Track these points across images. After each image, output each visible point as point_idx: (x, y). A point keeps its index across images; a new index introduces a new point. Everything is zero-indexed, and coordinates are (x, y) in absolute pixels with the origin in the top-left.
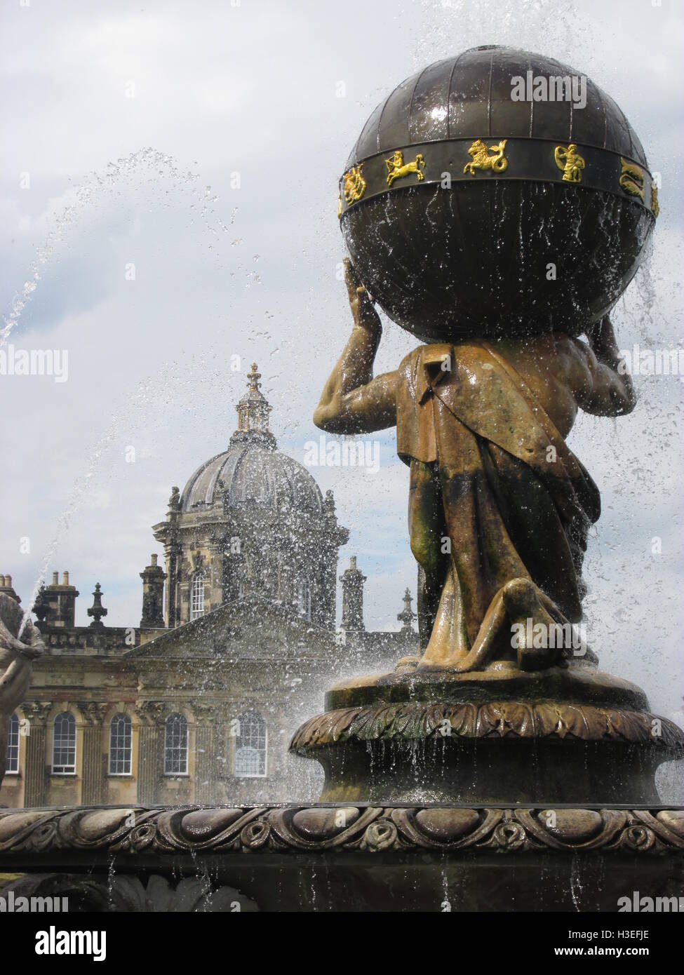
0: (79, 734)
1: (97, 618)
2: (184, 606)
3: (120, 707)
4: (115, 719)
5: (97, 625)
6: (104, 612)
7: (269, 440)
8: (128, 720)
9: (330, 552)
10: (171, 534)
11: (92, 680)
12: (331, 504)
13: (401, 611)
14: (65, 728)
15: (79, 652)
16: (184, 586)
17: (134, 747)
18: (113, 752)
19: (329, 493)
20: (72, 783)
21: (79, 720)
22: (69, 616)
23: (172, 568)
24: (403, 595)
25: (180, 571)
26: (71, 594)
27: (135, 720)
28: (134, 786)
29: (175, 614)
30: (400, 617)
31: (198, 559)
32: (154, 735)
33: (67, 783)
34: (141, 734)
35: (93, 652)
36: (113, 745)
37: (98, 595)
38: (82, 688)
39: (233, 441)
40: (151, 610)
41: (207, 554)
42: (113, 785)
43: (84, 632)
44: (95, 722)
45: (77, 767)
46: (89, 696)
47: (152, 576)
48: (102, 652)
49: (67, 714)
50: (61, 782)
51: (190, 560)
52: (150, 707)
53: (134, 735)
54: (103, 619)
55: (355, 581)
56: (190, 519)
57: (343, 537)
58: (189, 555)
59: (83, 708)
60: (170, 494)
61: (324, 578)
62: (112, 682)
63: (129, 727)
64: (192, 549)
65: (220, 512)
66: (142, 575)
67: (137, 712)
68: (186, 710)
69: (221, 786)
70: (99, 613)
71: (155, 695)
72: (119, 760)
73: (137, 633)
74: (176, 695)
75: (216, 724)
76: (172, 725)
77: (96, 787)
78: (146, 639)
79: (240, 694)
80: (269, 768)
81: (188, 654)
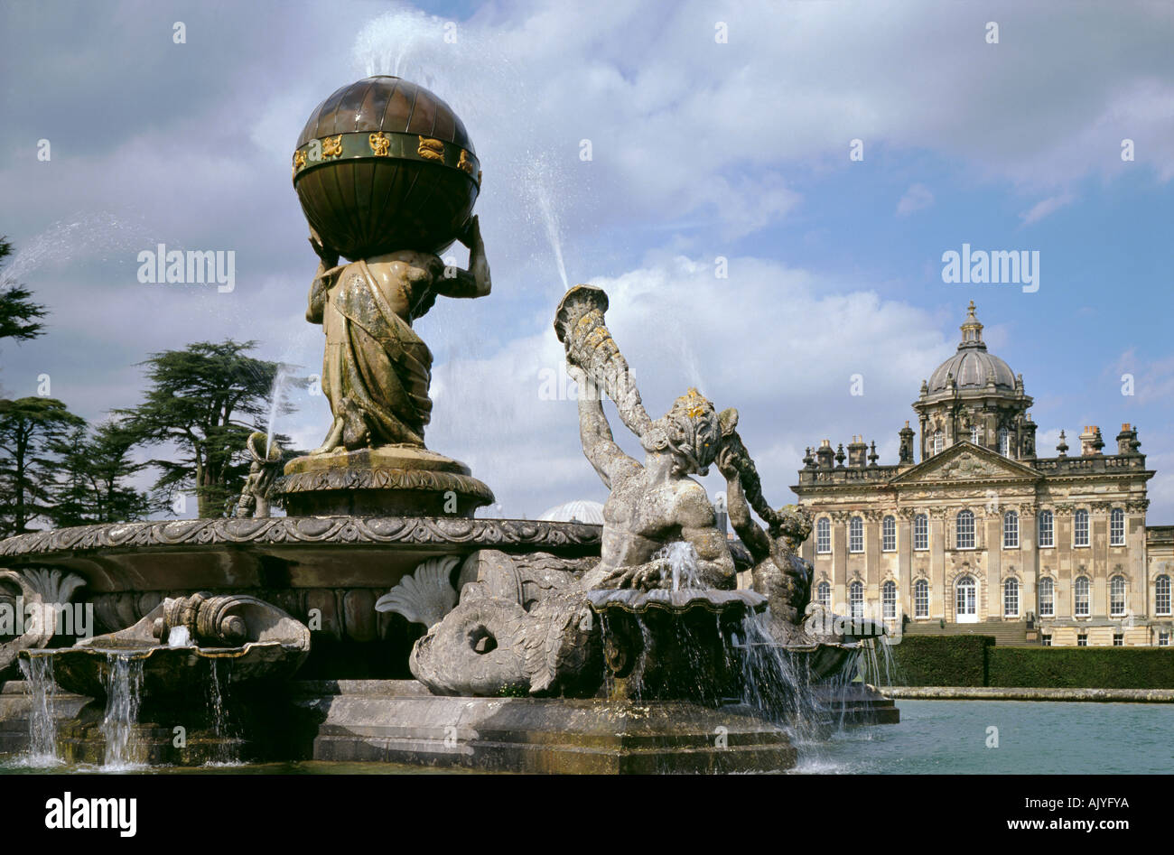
0: (864, 529)
1: (873, 461)
2: (931, 450)
3: (888, 512)
4: (885, 519)
5: (873, 464)
6: (877, 457)
7: (982, 348)
8: (893, 519)
10: (923, 409)
11: (872, 498)
12: (1019, 383)
13: (1058, 445)
15: (863, 481)
16: (928, 440)
17: (897, 535)
18: (885, 538)
19: (1020, 376)
20: (862, 557)
21: (864, 521)
22: (863, 461)
23: (923, 429)
24: (1060, 435)
25: (928, 431)
26: (863, 448)
27: (897, 519)
28: (897, 556)
30: (1058, 448)
31: (938, 422)
32: (908, 527)
33: (859, 557)
34: (900, 526)
35: (867, 480)
36: (885, 533)
37: (873, 448)
38: (866, 502)
39: (959, 349)
40: (906, 454)
41: (945, 419)
42: (885, 556)
43: (867, 470)
44: (874, 521)
45: (865, 549)
46: (870, 506)
47: (905, 434)
48: (876, 481)
49: (858, 518)
50: (856, 556)
51: (934, 423)
52: (905, 511)
53: (897, 528)
54: (876, 461)
55: (1030, 428)
56: (934, 398)
57: (1027, 402)
58: (932, 419)
59: (866, 514)
60: (922, 384)
62: (884, 497)
63: (894, 523)
64: (935, 416)
65: (950, 393)
66: (901, 434)
67: (898, 514)
68: (927, 512)
69: (948, 555)
70: (874, 458)
71: (908, 504)
72: (888, 543)
73: (896, 468)
74: (921, 503)
75: (944, 519)
76: (919, 521)
77: (876, 559)
78: (901, 471)
79: (958, 500)
80: (977, 544)
81: (927, 478)
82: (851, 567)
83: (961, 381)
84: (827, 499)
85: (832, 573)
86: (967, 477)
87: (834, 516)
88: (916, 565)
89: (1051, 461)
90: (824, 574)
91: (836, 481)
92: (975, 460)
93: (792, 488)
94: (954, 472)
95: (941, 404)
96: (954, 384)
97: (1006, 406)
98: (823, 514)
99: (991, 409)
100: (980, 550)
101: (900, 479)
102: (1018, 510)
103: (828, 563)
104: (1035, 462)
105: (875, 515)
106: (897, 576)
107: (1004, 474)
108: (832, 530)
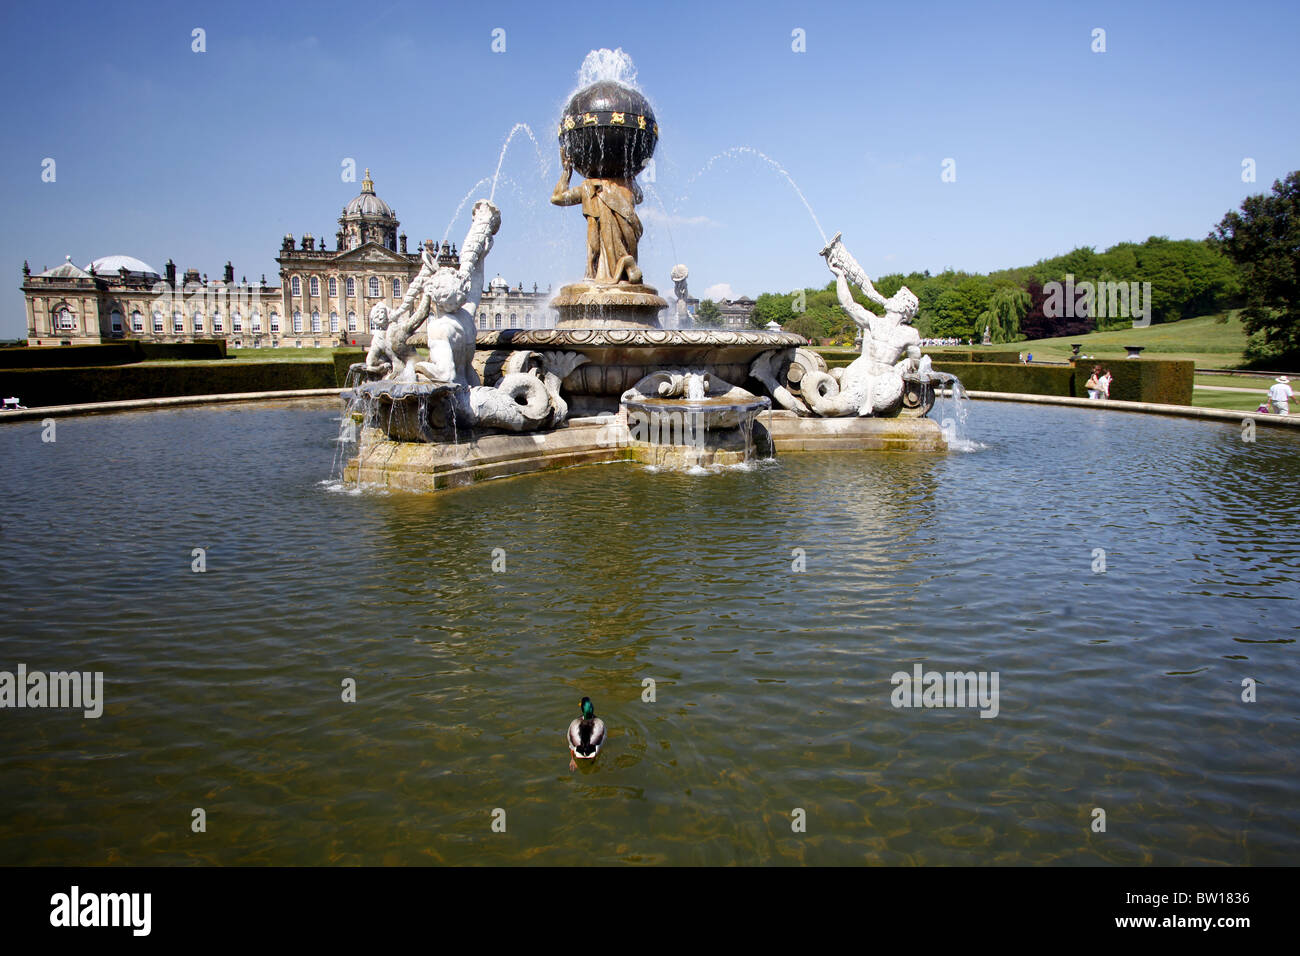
0: (319, 284)
1: (322, 248)
2: (349, 244)
3: (332, 276)
4: (330, 279)
5: (323, 251)
7: (374, 194)
8: (335, 280)
9: (395, 229)
10: (344, 223)
11: (322, 267)
12: (394, 214)
14: (314, 280)
15: (317, 258)
16: (349, 238)
17: (337, 288)
18: (331, 289)
19: (393, 210)
20: (319, 299)
21: (319, 280)
22: (311, 246)
26: (312, 240)
27: (337, 280)
28: (338, 299)
29: (347, 247)
31: (353, 230)
32: (343, 284)
33: (317, 299)
34: (339, 284)
35: (320, 258)
36: (331, 287)
37: (322, 241)
38: (319, 270)
39: (362, 193)
40: (341, 246)
41: (356, 229)
42: (331, 299)
43: (319, 252)
44: (324, 280)
45: (320, 295)
47: (339, 235)
48: (325, 258)
51: (351, 231)
52: (342, 276)
53: (337, 284)
54: (324, 248)
55: (404, 238)
56: (349, 217)
57: (397, 224)
58: (349, 228)
59: (320, 275)
60: (343, 209)
61: (394, 237)
63: (335, 282)
64: (351, 227)
65: (359, 215)
66: (335, 235)
67: (338, 277)
68: (354, 277)
69: (366, 300)
70: (323, 246)
71: (344, 273)
72: (332, 292)
73: (336, 253)
74: (350, 274)
75: (363, 281)
76: (350, 281)
77: (327, 299)
78: (339, 255)
79: (370, 272)
80: (380, 295)
81: (351, 259)
82: (313, 304)
83: (365, 210)
84: (297, 266)
85: (302, 307)
86: (374, 260)
87: (302, 276)
88: (349, 304)
89: (415, 255)
90: (297, 307)
91: (303, 257)
92: (378, 253)
93: (278, 260)
94: (367, 258)
95: (354, 221)
96: (361, 211)
97: (387, 225)
98: (295, 275)
99: (381, 226)
100: (382, 298)
101: (339, 258)
102: (400, 279)
103: (299, 302)
104: (409, 255)
105: (325, 278)
106: (338, 310)
107: (391, 260)
108: (301, 284)
